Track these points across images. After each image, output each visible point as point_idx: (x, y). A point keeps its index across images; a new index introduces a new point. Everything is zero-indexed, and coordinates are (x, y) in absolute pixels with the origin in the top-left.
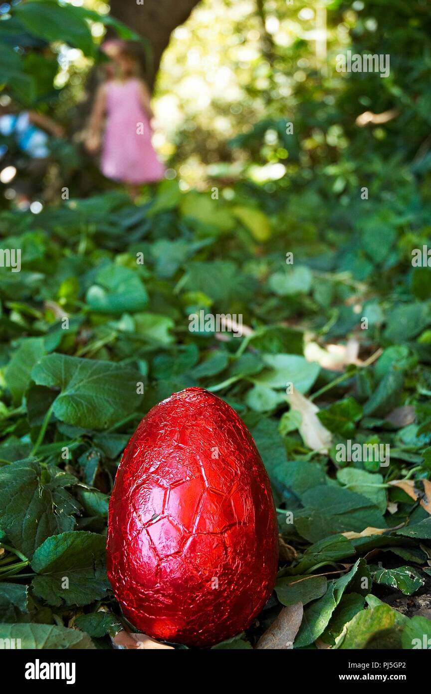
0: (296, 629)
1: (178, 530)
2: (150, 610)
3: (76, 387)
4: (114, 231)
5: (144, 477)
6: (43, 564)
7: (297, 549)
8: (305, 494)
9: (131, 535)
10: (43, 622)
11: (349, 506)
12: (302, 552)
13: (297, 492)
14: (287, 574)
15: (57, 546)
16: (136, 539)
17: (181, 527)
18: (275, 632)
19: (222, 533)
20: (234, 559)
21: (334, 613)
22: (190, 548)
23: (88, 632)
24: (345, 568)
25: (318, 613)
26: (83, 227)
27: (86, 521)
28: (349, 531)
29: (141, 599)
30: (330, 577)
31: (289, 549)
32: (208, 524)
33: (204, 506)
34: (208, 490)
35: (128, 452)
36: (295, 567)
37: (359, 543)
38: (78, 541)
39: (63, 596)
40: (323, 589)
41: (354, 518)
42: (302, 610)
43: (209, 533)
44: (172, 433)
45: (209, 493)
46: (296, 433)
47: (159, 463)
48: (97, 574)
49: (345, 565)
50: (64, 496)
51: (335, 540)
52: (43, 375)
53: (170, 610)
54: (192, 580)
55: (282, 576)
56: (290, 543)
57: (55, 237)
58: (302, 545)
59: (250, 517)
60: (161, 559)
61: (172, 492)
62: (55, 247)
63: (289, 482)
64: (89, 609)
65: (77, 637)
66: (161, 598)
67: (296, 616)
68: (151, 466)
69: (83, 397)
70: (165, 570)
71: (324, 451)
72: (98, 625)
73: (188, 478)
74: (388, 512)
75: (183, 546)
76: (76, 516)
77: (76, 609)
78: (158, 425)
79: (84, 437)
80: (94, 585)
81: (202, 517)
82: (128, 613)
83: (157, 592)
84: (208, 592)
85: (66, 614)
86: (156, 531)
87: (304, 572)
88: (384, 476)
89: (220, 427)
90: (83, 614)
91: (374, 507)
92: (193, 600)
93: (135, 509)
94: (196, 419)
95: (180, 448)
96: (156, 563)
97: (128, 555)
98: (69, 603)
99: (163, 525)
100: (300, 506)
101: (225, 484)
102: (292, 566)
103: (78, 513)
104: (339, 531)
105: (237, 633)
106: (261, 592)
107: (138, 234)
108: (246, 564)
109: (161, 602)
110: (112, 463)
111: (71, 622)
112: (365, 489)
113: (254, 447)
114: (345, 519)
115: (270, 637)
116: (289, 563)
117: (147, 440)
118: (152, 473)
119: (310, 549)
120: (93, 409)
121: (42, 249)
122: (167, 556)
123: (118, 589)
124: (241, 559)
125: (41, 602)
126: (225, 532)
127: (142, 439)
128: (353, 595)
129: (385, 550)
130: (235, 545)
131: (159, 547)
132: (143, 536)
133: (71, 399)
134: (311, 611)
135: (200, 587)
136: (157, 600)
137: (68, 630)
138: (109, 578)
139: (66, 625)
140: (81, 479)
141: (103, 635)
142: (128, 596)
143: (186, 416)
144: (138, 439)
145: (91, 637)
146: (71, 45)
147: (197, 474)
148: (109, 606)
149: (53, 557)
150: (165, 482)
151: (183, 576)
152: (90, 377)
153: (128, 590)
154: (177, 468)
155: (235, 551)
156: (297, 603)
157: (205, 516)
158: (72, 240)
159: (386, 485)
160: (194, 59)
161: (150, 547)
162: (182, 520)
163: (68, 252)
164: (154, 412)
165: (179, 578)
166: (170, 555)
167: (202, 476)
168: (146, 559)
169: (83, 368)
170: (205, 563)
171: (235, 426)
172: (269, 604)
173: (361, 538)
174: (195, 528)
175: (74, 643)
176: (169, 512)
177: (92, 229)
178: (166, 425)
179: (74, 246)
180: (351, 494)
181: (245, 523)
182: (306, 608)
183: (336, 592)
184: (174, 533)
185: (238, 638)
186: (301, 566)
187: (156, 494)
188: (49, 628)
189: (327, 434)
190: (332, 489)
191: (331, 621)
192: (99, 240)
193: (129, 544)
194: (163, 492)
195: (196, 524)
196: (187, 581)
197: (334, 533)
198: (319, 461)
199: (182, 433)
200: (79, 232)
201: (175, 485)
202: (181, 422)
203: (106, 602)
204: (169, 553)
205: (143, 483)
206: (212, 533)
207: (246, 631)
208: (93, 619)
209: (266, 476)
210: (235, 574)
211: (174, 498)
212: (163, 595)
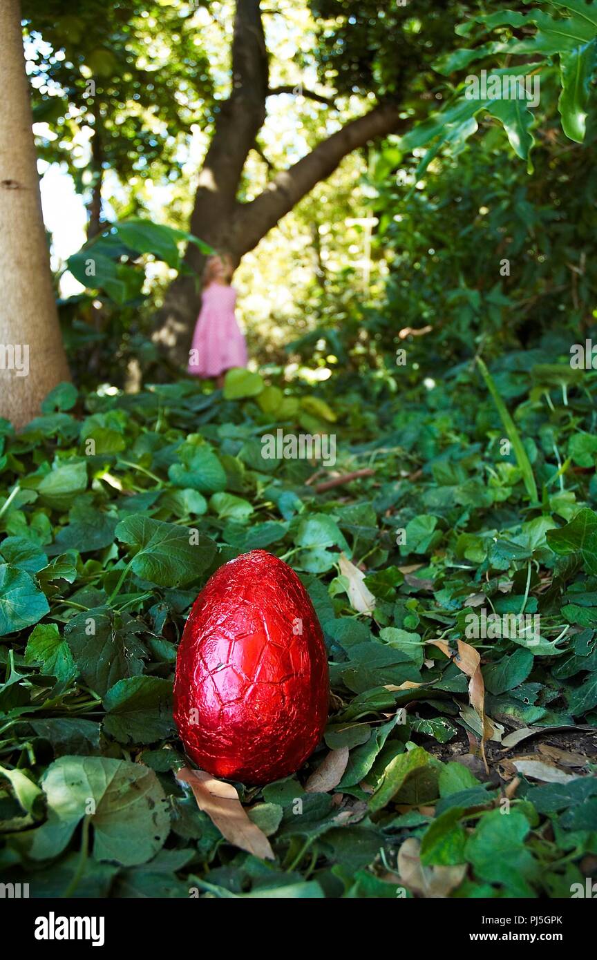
0: (342, 771)
1: (240, 678)
2: (212, 751)
3: (155, 547)
4: (187, 414)
5: (212, 628)
6: (114, 705)
7: (343, 699)
8: (352, 649)
9: (197, 681)
10: (112, 757)
11: (390, 661)
12: (348, 702)
13: (344, 646)
14: (335, 722)
15: (127, 689)
16: (201, 685)
17: (243, 675)
18: (322, 772)
19: (280, 683)
20: (290, 707)
21: (377, 757)
22: (251, 695)
23: (153, 768)
24: (385, 717)
25: (364, 758)
26: (160, 410)
27: (154, 666)
28: (389, 683)
29: (203, 740)
30: (373, 725)
31: (337, 699)
32: (268, 674)
33: (266, 658)
34: (269, 643)
35: (197, 606)
36: (341, 714)
37: (399, 695)
38: (147, 684)
39: (131, 734)
40: (367, 736)
41: (393, 672)
42: (348, 753)
43: (268, 682)
44: (238, 590)
45: (270, 645)
46: (344, 596)
47: (225, 617)
48: (162, 715)
49: (386, 715)
50: (134, 641)
51: (378, 692)
52: (126, 534)
53: (230, 751)
54: (251, 725)
55: (330, 723)
56: (337, 693)
57: (135, 416)
58: (349, 695)
59: (306, 669)
60: (224, 705)
61: (236, 643)
62: (135, 424)
63: (337, 637)
64: (155, 746)
65: (144, 772)
66: (223, 740)
67: (342, 759)
68: (218, 619)
69: (160, 556)
70: (227, 715)
71: (370, 614)
72: (163, 761)
73: (252, 632)
74: (424, 667)
75: (245, 693)
76: (144, 659)
77: (141, 746)
78: (225, 582)
79: (155, 590)
80: (160, 725)
81: (263, 667)
82: (191, 752)
83: (219, 734)
84: (265, 735)
85: (134, 750)
86: (220, 678)
87: (350, 720)
88: (421, 635)
89: (282, 587)
90: (149, 750)
91: (412, 662)
92: (252, 743)
93: (202, 658)
94: (261, 578)
95: (245, 604)
96: (219, 708)
97: (194, 699)
98: (136, 741)
99: (227, 673)
100: (346, 659)
101: (285, 639)
102: (339, 714)
103: (147, 657)
104: (380, 683)
105: (290, 774)
106: (313, 737)
107: (207, 417)
108: (301, 712)
109: (222, 743)
110: (179, 616)
111: (138, 758)
112: (404, 645)
113: (311, 606)
114: (386, 673)
115: (319, 777)
116: (336, 712)
117: (215, 595)
118: (219, 625)
119: (356, 699)
120: (168, 569)
121: (123, 425)
122: (230, 702)
123: (183, 729)
124: (296, 708)
125: (111, 738)
126: (283, 682)
127: (211, 595)
128: (395, 741)
129: (422, 702)
130: (291, 694)
131: (223, 694)
132: (209, 682)
133: (148, 557)
134: (356, 754)
135: (258, 731)
136: (218, 741)
137: (135, 765)
138: (175, 719)
139: (133, 760)
140: (151, 628)
141: (167, 770)
142: (192, 736)
143: (252, 575)
144: (207, 594)
145: (156, 772)
146: (158, 258)
147: (260, 628)
148: (173, 744)
149: (123, 698)
150: (231, 635)
151: (244, 720)
152: (167, 539)
153: (192, 731)
154: (242, 622)
155: (292, 700)
156: (344, 746)
157: (266, 666)
158: (149, 420)
159: (423, 644)
160: (258, 280)
161: (215, 693)
162: (244, 670)
163: (145, 429)
164: (222, 571)
165: (239, 722)
166: (233, 701)
167: (264, 630)
168: (210, 704)
169: (161, 531)
170: (264, 710)
171: (296, 587)
172: (318, 748)
173: (400, 691)
174: (256, 677)
175: (141, 777)
176: (233, 662)
177: (167, 411)
178: (233, 583)
179: (150, 425)
180: (392, 650)
181: (301, 675)
182: (351, 752)
183: (379, 739)
184: (236, 681)
185: (290, 778)
186: (347, 714)
187: (222, 645)
188: (118, 762)
189: (371, 598)
190: (375, 645)
191: (374, 764)
192: (172, 421)
193: (194, 689)
194: (228, 644)
195: (258, 673)
196: (246, 725)
197: (375, 685)
198: (363, 621)
199: (247, 590)
200: (157, 413)
201: (238, 638)
202: (247, 580)
203: (169, 740)
204: (231, 699)
205: (210, 635)
206: (271, 683)
207: (297, 771)
208: (158, 755)
209: (321, 633)
210: (290, 721)
211: (238, 648)
212: (225, 737)
